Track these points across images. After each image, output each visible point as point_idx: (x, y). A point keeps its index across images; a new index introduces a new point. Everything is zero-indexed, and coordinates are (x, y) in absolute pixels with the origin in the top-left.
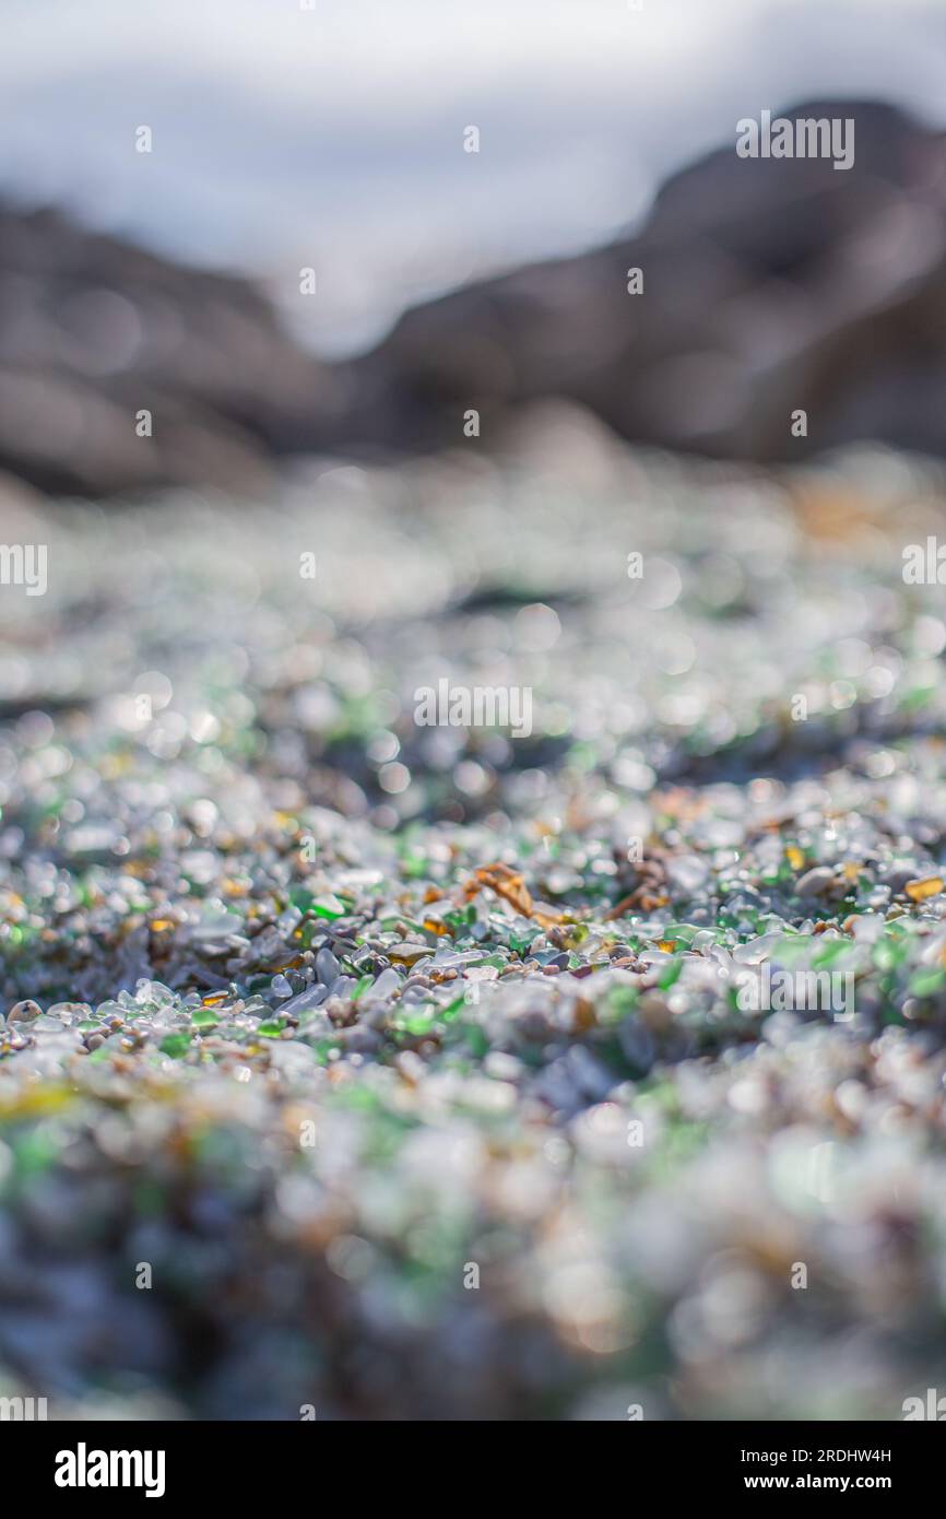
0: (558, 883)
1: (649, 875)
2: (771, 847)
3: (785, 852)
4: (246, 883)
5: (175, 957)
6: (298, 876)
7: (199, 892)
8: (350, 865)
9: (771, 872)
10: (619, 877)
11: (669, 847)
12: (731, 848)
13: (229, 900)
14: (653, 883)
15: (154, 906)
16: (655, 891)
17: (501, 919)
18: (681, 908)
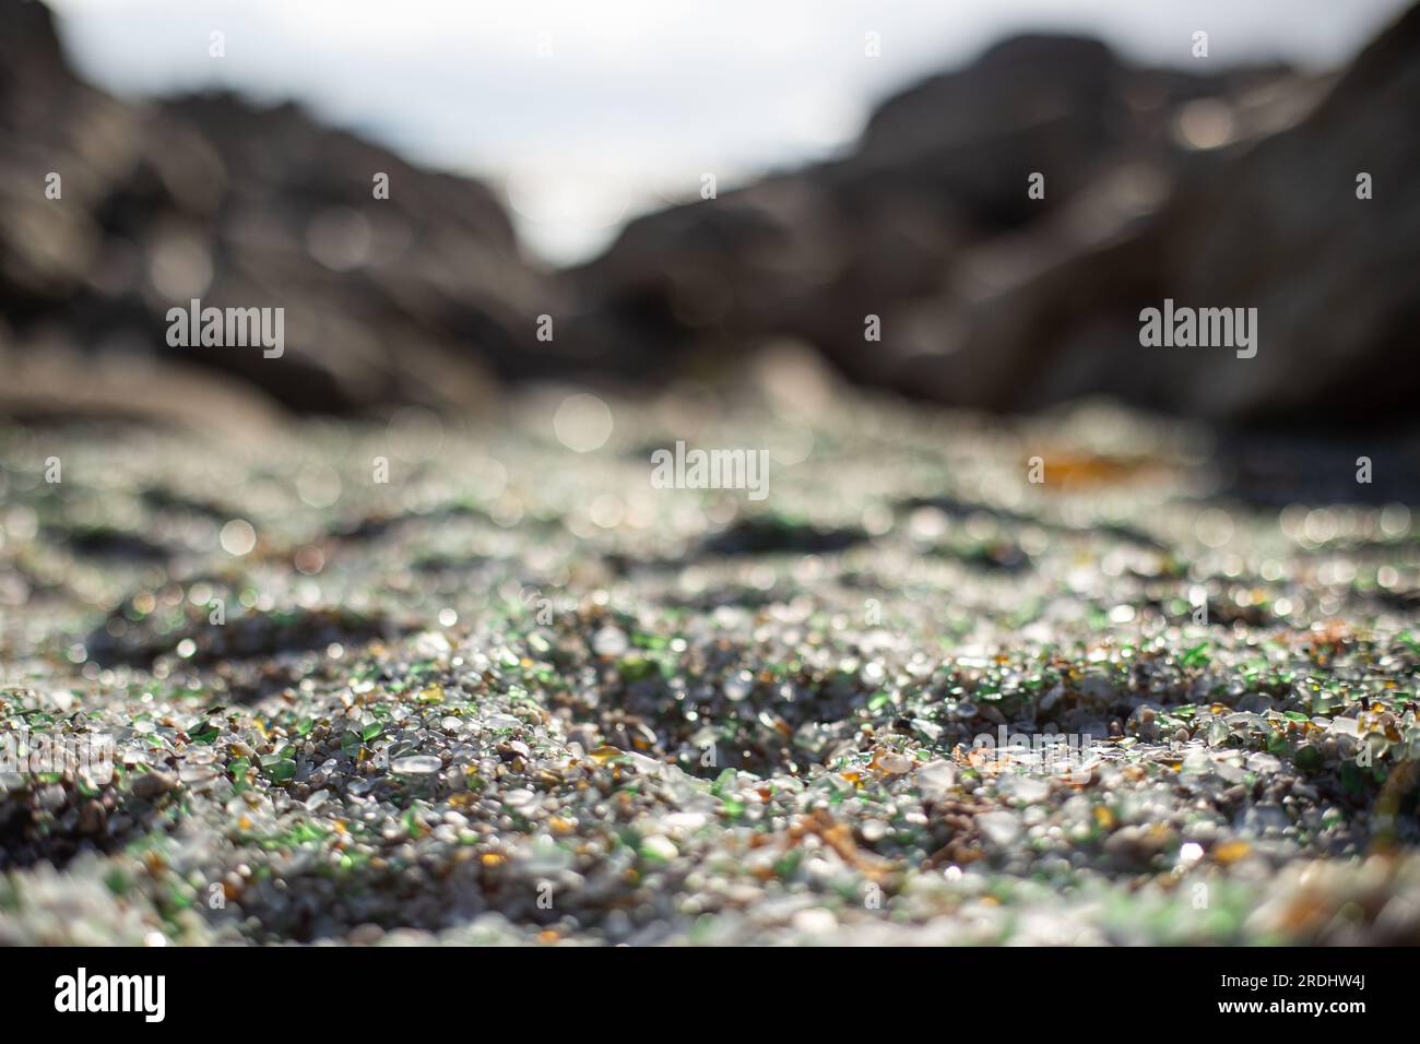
0: (872, 831)
1: (962, 827)
2: (1078, 804)
3: (1093, 811)
4: (570, 821)
5: (506, 889)
6: (624, 817)
7: (524, 827)
8: (672, 808)
9: (1081, 830)
10: (929, 828)
11: (978, 801)
12: (1038, 803)
13: (558, 835)
14: (966, 835)
15: (482, 839)
16: (967, 842)
17: (825, 866)
18: (996, 861)
